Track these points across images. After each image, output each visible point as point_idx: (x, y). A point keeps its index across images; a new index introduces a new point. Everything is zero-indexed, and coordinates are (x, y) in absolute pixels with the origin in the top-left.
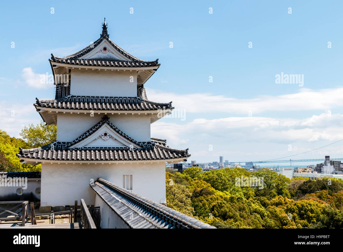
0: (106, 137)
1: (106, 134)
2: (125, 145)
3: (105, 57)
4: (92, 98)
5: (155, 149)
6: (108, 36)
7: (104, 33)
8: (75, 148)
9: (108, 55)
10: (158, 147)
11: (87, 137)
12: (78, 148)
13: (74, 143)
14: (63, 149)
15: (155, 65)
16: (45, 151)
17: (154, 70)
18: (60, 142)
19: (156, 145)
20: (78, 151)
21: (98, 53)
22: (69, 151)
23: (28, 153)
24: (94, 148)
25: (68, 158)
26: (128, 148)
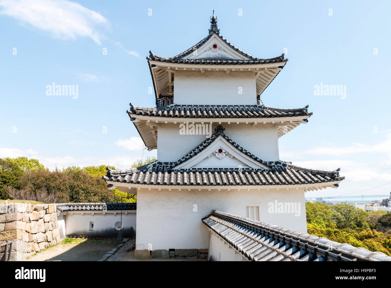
0: (220, 154)
1: (220, 151)
2: (248, 166)
3: (215, 57)
4: (200, 107)
5: (288, 171)
6: (218, 31)
7: (213, 27)
8: (181, 170)
9: (219, 54)
10: (291, 168)
11: (196, 154)
12: (185, 170)
13: (179, 162)
14: (165, 171)
15: (281, 61)
16: (142, 173)
17: (280, 67)
18: (162, 163)
19: (289, 166)
20: (185, 174)
21: (206, 52)
22: (173, 173)
23: (119, 175)
24: (206, 169)
25: (172, 181)
26: (251, 169)
